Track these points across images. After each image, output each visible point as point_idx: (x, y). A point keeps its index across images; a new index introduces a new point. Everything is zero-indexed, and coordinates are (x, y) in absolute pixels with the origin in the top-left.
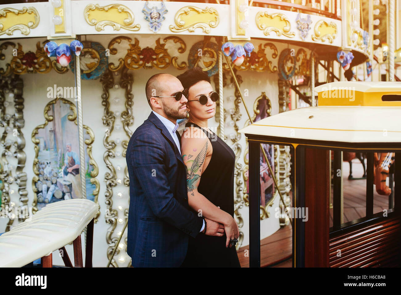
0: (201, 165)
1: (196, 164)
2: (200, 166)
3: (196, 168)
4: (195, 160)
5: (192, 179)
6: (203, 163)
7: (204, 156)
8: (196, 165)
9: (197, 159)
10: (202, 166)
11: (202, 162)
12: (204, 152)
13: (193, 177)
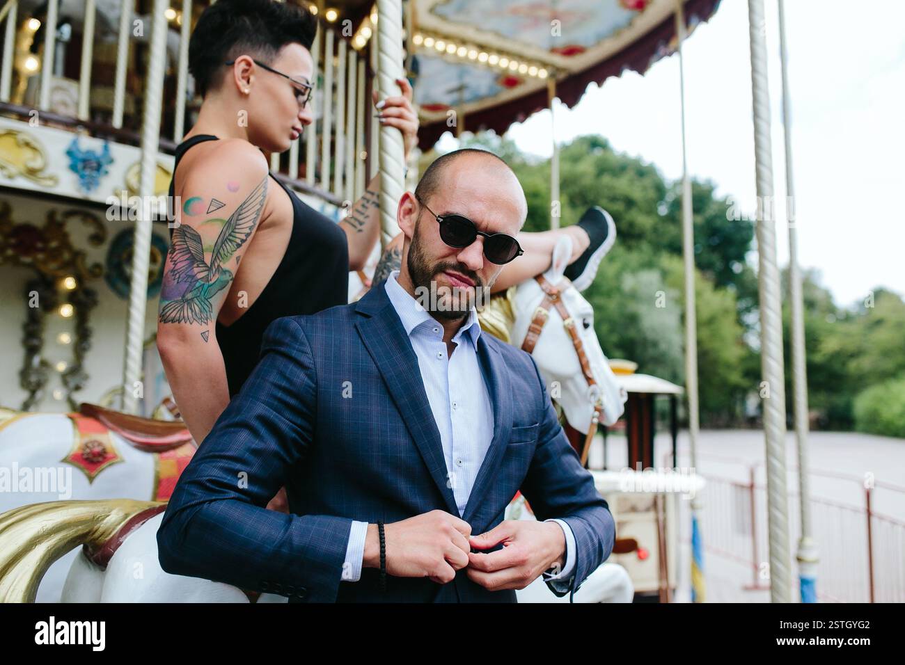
0: (243, 241)
1: (230, 235)
2: (239, 246)
3: (228, 247)
4: (229, 222)
5: (213, 282)
6: (250, 239)
7: (254, 216)
8: (231, 238)
9: (235, 218)
10: (245, 245)
11: (248, 235)
12: (254, 204)
13: (217, 276)
